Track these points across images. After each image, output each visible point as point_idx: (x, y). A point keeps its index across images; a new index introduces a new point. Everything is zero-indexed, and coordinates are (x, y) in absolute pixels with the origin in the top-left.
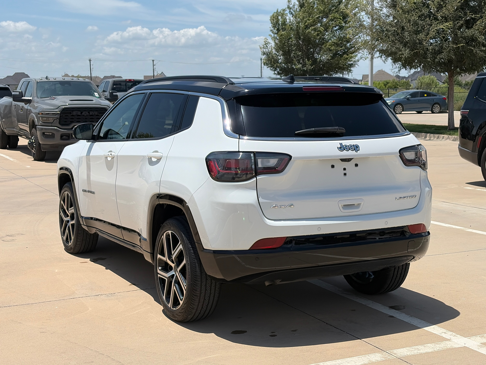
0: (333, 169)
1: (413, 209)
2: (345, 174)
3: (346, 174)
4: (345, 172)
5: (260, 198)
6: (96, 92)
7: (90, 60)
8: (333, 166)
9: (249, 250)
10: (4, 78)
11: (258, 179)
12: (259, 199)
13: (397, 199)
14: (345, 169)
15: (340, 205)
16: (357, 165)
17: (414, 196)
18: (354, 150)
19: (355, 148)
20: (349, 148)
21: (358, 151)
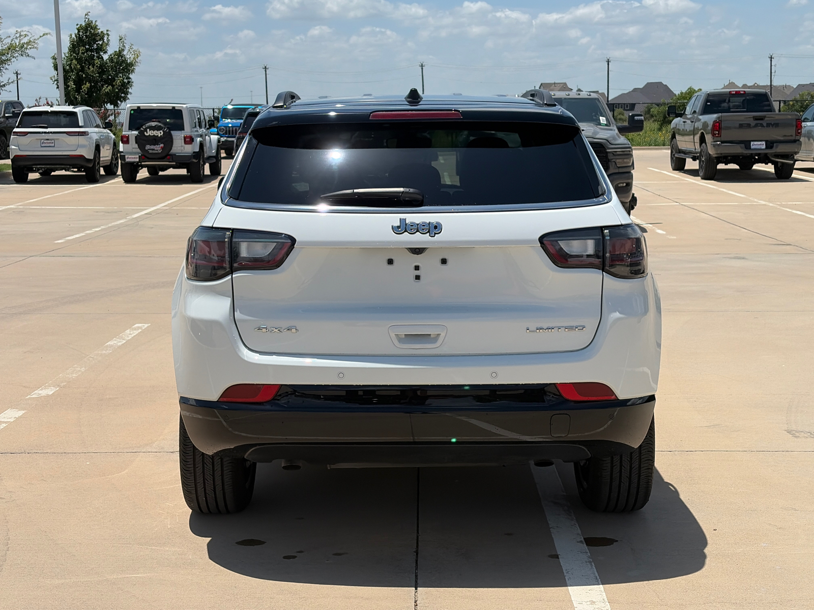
0: (390, 267)
1: (583, 351)
2: (417, 278)
3: (419, 276)
4: (417, 273)
5: (237, 311)
6: (603, 116)
7: (771, 58)
8: (390, 262)
9: (218, 401)
10: (628, 91)
11: (235, 277)
12: (235, 313)
13: (530, 330)
14: (417, 268)
15: (393, 335)
16: (444, 261)
17: (579, 328)
18: (429, 232)
19: (429, 229)
20: (417, 229)
21: (435, 234)
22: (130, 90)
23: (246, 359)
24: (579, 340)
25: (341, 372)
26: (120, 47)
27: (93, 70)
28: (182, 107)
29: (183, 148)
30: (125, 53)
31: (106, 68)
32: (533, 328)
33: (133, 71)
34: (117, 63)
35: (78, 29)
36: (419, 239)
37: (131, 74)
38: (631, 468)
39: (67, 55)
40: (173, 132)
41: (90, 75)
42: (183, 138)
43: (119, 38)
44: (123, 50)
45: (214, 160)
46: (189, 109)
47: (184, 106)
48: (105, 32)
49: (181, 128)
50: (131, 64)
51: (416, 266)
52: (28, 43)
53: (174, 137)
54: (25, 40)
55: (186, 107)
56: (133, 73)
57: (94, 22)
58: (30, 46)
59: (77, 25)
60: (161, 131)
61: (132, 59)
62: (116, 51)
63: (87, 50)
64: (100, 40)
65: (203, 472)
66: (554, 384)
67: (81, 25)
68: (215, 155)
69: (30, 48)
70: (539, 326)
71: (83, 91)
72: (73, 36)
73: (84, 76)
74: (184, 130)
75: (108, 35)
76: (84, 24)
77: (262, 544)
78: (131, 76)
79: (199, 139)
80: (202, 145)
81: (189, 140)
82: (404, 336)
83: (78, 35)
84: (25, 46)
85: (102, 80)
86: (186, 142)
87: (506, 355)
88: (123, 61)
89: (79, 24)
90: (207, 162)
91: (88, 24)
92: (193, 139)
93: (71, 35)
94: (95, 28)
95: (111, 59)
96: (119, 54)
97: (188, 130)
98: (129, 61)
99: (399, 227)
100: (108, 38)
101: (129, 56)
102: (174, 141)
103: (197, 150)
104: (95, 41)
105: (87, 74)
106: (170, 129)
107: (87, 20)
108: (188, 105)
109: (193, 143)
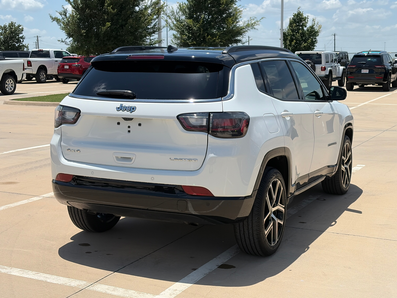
0: (119, 126)
1: (196, 171)
2: (129, 131)
4: (129, 129)
8: (119, 124)
9: (55, 180)
13: (171, 159)
14: (129, 127)
15: (114, 156)
16: (140, 125)
17: (194, 160)
18: (130, 111)
19: (130, 109)
20: (126, 109)
21: (132, 112)
22: (316, 45)
23: (62, 162)
24: (193, 166)
25: (93, 171)
26: (312, 24)
27: (298, 35)
28: (322, 53)
29: (320, 73)
30: (315, 27)
31: (305, 34)
32: (173, 158)
33: (318, 35)
34: (310, 31)
35: (294, 16)
36: (127, 114)
37: (317, 37)
38: (249, 234)
39: (288, 28)
40: (316, 65)
41: (297, 38)
42: (321, 68)
43: (313, 19)
44: (314, 25)
45: (340, 79)
46: (325, 54)
47: (323, 52)
48: (307, 17)
49: (320, 63)
50: (317, 32)
51: (128, 126)
52: (255, 23)
53: (316, 67)
54: (253, 22)
55: (324, 53)
56: (318, 36)
57: (301, 12)
58: (256, 24)
59: (294, 13)
60: (310, 65)
61: (318, 29)
62: (310, 26)
63: (297, 26)
64: (304, 21)
65: (74, 212)
66: (181, 185)
67: (295, 14)
68: (341, 76)
69: (256, 25)
70: (176, 157)
71: (292, 45)
72: (291, 19)
73: (294, 38)
74: (321, 64)
75: (308, 18)
76: (296, 13)
77: (88, 246)
78: (317, 38)
79: (329, 68)
80: (331, 72)
81: (324, 69)
82: (120, 158)
83: (293, 19)
84: (254, 24)
85: (302, 40)
86: (322, 70)
87: (161, 170)
88: (313, 31)
89: (295, 13)
90: (337, 80)
91: (299, 13)
92: (326, 68)
93: (290, 18)
94: (302, 15)
95: (308, 30)
96: (312, 27)
97: (323, 64)
98: (316, 30)
99: (119, 108)
100: (307, 20)
101: (316, 28)
102: (316, 69)
103: (328, 74)
104: (301, 21)
105: (296, 37)
106: (315, 64)
107: (298, 11)
108: (325, 52)
109: (326, 70)
